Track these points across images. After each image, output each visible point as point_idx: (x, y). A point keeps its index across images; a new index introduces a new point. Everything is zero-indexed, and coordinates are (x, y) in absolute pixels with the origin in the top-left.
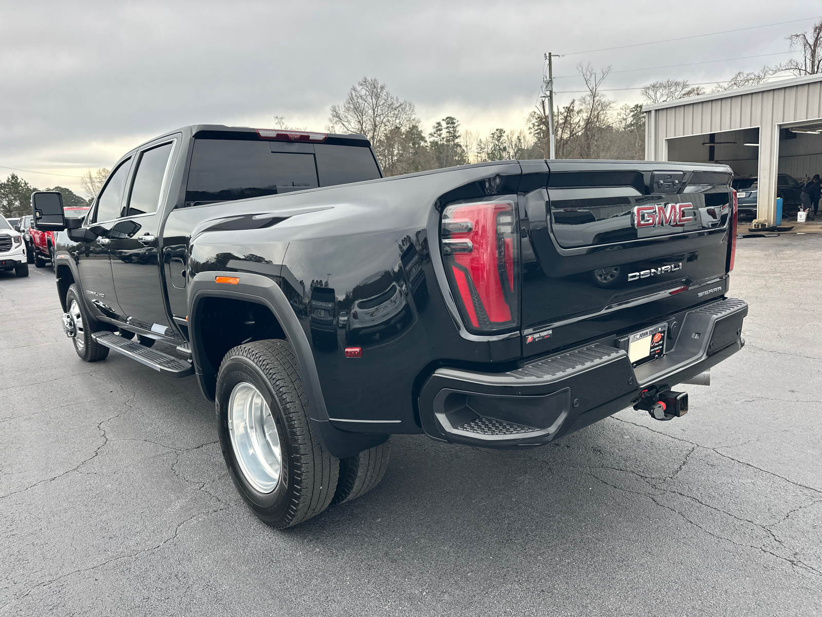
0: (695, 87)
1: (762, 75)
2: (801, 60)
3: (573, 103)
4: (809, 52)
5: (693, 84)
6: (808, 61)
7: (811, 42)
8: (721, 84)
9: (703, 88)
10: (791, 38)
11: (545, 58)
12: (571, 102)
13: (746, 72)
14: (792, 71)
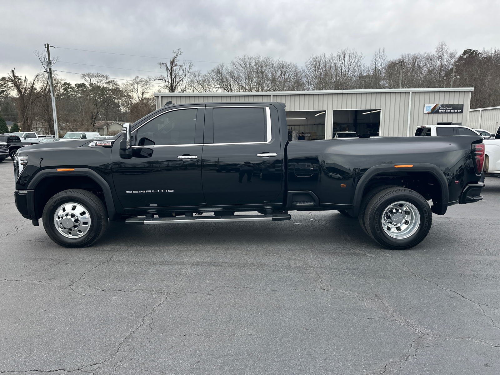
0: (112, 79)
1: (148, 80)
2: (166, 76)
3: (37, 76)
4: (169, 73)
5: (112, 78)
6: (169, 78)
7: (169, 68)
8: (129, 81)
9: (116, 81)
10: (160, 64)
11: (45, 47)
12: (36, 75)
13: (140, 77)
14: (161, 80)
